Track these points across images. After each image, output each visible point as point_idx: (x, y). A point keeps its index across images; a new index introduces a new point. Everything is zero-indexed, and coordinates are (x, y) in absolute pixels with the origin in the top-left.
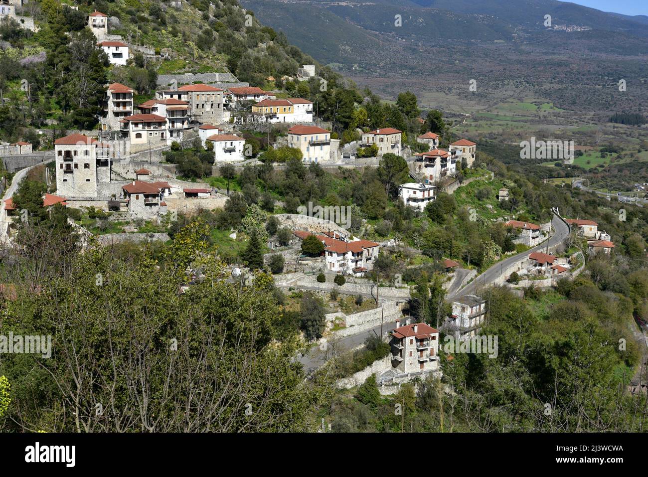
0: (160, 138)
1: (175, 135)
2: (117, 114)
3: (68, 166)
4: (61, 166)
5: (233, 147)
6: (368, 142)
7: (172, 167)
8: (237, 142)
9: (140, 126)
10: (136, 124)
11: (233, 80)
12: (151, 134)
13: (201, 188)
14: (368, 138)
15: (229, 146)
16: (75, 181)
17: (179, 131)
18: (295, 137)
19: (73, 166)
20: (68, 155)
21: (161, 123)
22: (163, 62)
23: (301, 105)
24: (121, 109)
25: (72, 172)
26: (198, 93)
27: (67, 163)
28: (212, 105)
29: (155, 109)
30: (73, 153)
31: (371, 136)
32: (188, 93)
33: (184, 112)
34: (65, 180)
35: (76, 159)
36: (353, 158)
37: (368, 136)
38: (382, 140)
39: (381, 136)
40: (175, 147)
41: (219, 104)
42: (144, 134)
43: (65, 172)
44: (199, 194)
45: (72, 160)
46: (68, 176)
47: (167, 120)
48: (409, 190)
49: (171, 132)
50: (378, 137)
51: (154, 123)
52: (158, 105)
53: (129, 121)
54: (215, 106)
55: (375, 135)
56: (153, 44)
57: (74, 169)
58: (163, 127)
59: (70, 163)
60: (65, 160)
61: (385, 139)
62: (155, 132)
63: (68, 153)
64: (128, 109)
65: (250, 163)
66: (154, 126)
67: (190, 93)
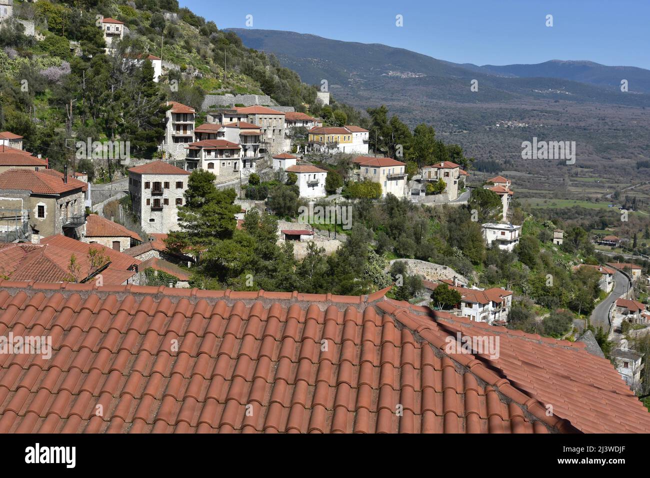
0: (233, 169)
1: (248, 165)
2: (176, 139)
3: (157, 202)
4: (148, 201)
5: (315, 180)
6: (430, 176)
7: (260, 204)
8: (320, 174)
9: (213, 154)
10: (209, 152)
11: (271, 104)
12: (224, 163)
13: (302, 229)
14: (430, 172)
15: (312, 179)
16: (164, 221)
17: (251, 161)
18: (372, 170)
19: (162, 201)
20: (157, 189)
21: (233, 150)
22: (195, 81)
23: (359, 134)
24: (181, 133)
25: (161, 210)
26: (261, 116)
27: (156, 197)
28: (274, 130)
29: (223, 134)
30: (163, 186)
31: (433, 170)
32: (247, 117)
33: (256, 138)
34: (152, 220)
35: (166, 194)
36: (423, 195)
37: (430, 170)
38: (447, 175)
39: (447, 170)
40: (253, 180)
41: (280, 130)
42: (217, 163)
43: (153, 210)
44: (303, 237)
45: (161, 194)
46: (156, 215)
47: (241, 147)
48: (496, 231)
49: (244, 162)
50: (443, 171)
51: (227, 151)
52: (225, 130)
53: (201, 147)
54: (277, 132)
55: (439, 169)
56: (172, 60)
57: (164, 206)
58: (236, 156)
59: (158, 197)
60: (153, 194)
61: (450, 174)
62: (229, 161)
63: (157, 185)
64: (189, 133)
65: (335, 199)
66: (227, 154)
67: (251, 117)
